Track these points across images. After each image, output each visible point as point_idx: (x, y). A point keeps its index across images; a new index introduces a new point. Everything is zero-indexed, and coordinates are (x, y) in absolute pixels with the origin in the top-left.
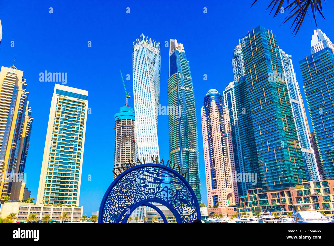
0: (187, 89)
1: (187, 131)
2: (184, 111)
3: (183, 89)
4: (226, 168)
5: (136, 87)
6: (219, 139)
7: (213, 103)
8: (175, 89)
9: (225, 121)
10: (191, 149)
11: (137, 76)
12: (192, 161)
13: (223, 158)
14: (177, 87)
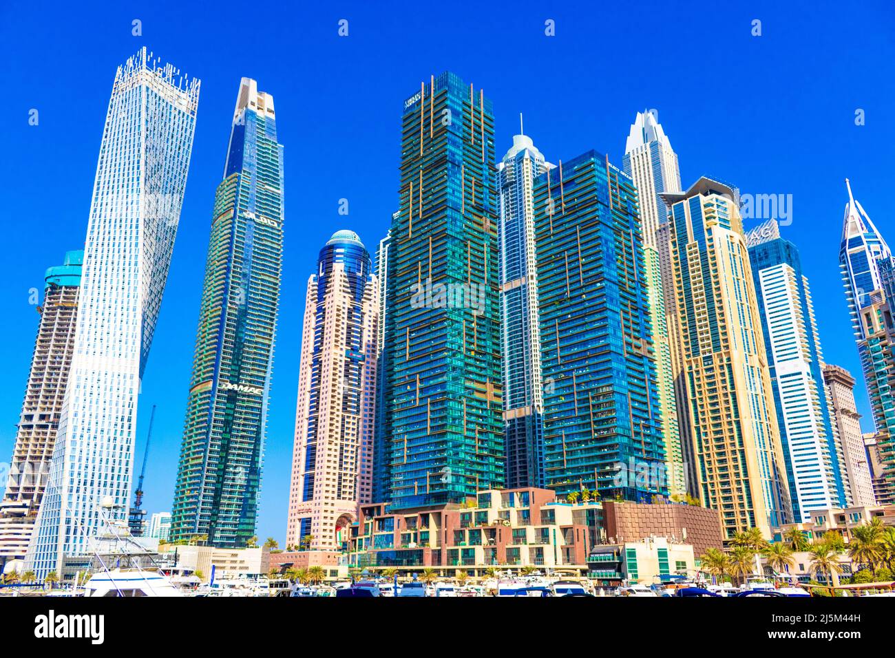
0: (263, 220)
1: (241, 335)
2: (242, 281)
3: (251, 219)
4: (347, 445)
5: (100, 196)
6: (337, 366)
7: (339, 268)
8: (228, 217)
9: (366, 318)
10: (244, 386)
11: (109, 163)
12: (245, 419)
13: (340, 419)
14: (232, 211)
